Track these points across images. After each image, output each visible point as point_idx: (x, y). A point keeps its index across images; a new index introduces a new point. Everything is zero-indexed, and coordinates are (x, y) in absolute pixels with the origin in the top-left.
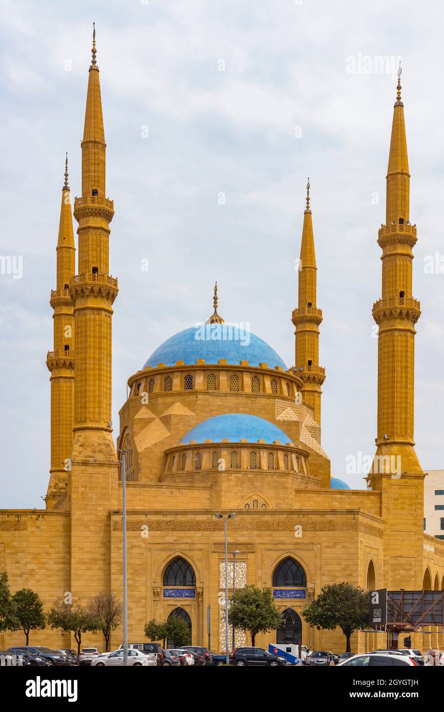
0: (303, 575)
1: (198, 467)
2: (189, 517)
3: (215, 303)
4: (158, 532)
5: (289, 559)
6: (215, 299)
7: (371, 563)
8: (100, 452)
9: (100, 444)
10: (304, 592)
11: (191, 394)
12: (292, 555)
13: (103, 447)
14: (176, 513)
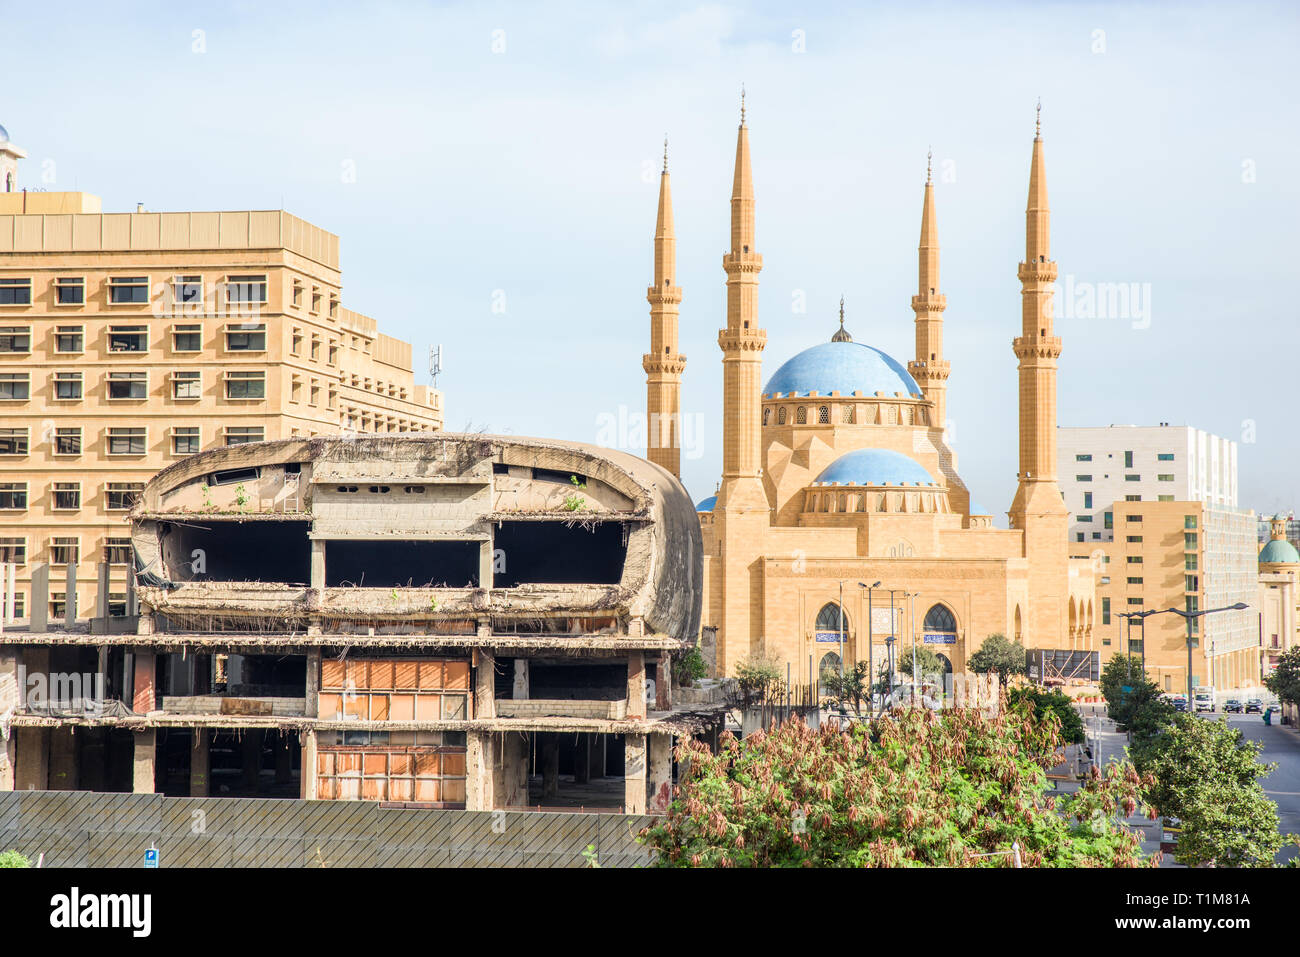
0: (953, 621)
1: (843, 510)
2: (842, 564)
3: (842, 317)
4: (812, 579)
5: (939, 605)
6: (842, 312)
7: (1018, 606)
8: (752, 499)
9: (752, 492)
10: (954, 637)
11: (828, 428)
12: (943, 602)
13: (755, 494)
14: (829, 560)
